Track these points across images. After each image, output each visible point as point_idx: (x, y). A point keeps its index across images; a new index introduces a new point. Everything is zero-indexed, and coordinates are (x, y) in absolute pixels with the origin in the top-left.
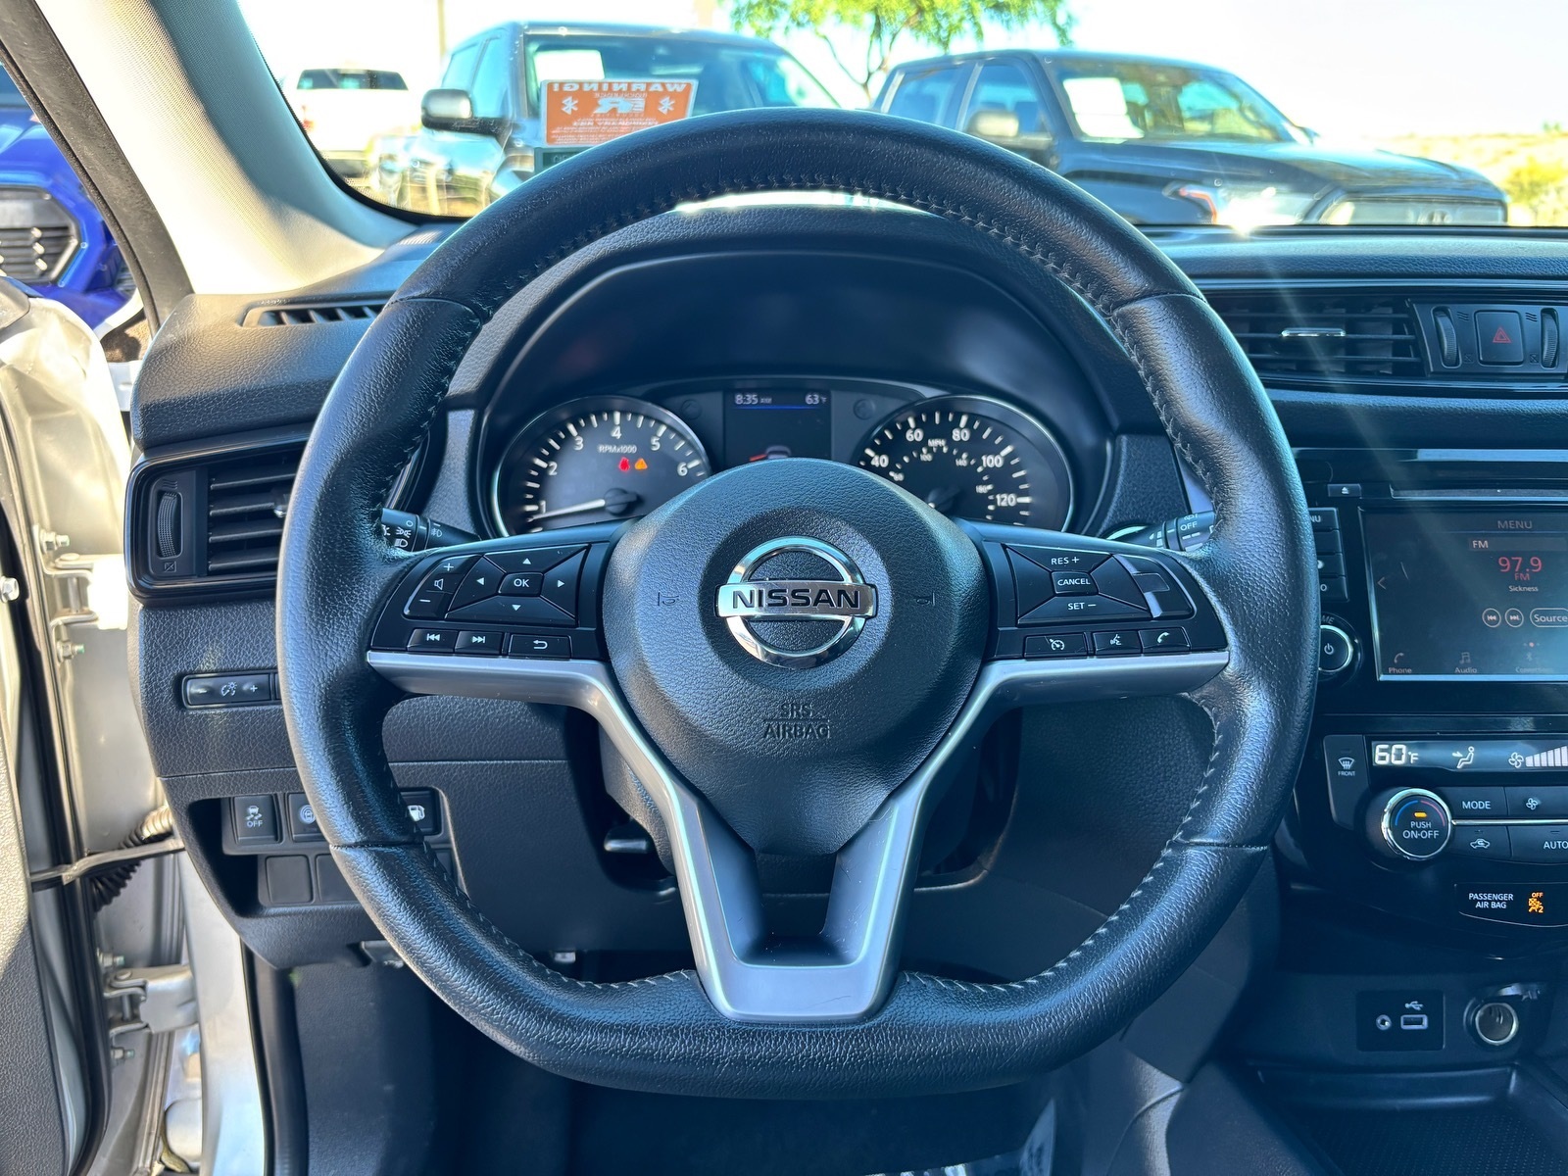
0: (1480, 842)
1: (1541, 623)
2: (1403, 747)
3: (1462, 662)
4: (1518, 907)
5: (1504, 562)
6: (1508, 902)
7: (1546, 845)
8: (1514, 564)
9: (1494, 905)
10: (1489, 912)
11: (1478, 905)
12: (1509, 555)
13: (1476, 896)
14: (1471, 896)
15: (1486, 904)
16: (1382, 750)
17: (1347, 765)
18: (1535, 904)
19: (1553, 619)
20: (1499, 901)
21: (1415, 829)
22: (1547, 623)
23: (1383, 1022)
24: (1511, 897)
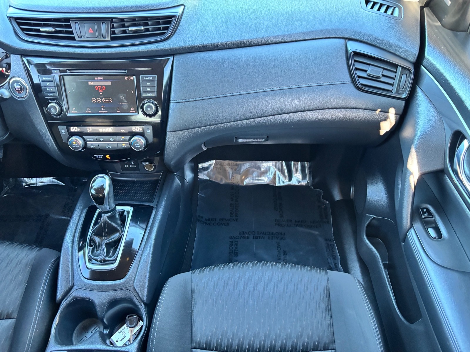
0: (93, 147)
1: (105, 101)
2: (77, 128)
3: (88, 110)
4: (104, 157)
5: (96, 87)
6: (102, 157)
7: (106, 147)
8: (99, 88)
9: (99, 157)
10: (98, 158)
11: (96, 157)
12: (98, 86)
13: (95, 156)
14: (94, 155)
15: (98, 157)
16: (72, 128)
17: (63, 132)
18: (108, 157)
19: (108, 100)
20: (101, 156)
21: (74, 145)
22: (106, 101)
23: (126, 166)
24: (102, 156)
